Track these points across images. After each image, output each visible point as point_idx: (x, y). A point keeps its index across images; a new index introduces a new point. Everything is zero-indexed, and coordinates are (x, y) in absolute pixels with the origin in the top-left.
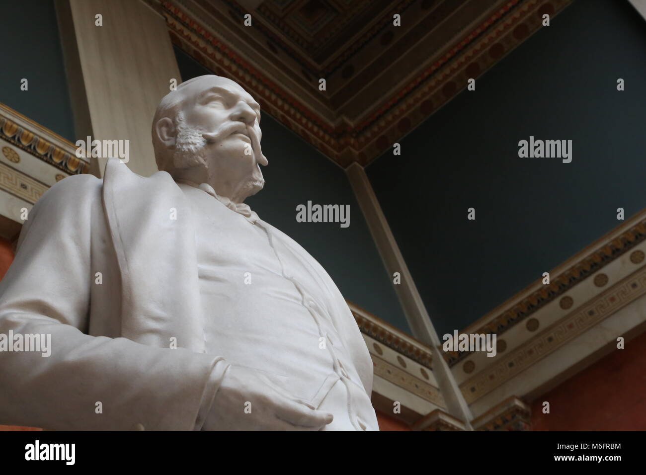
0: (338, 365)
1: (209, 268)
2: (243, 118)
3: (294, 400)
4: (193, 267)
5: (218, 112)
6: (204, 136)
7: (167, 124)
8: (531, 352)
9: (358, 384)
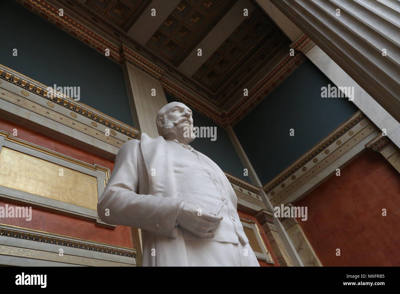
0: (224, 199)
1: (177, 169)
2: (187, 116)
3: (209, 213)
4: (172, 168)
5: (178, 114)
6: (173, 123)
7: (161, 120)
8: (293, 187)
9: (231, 205)
